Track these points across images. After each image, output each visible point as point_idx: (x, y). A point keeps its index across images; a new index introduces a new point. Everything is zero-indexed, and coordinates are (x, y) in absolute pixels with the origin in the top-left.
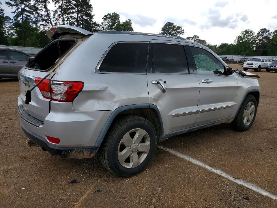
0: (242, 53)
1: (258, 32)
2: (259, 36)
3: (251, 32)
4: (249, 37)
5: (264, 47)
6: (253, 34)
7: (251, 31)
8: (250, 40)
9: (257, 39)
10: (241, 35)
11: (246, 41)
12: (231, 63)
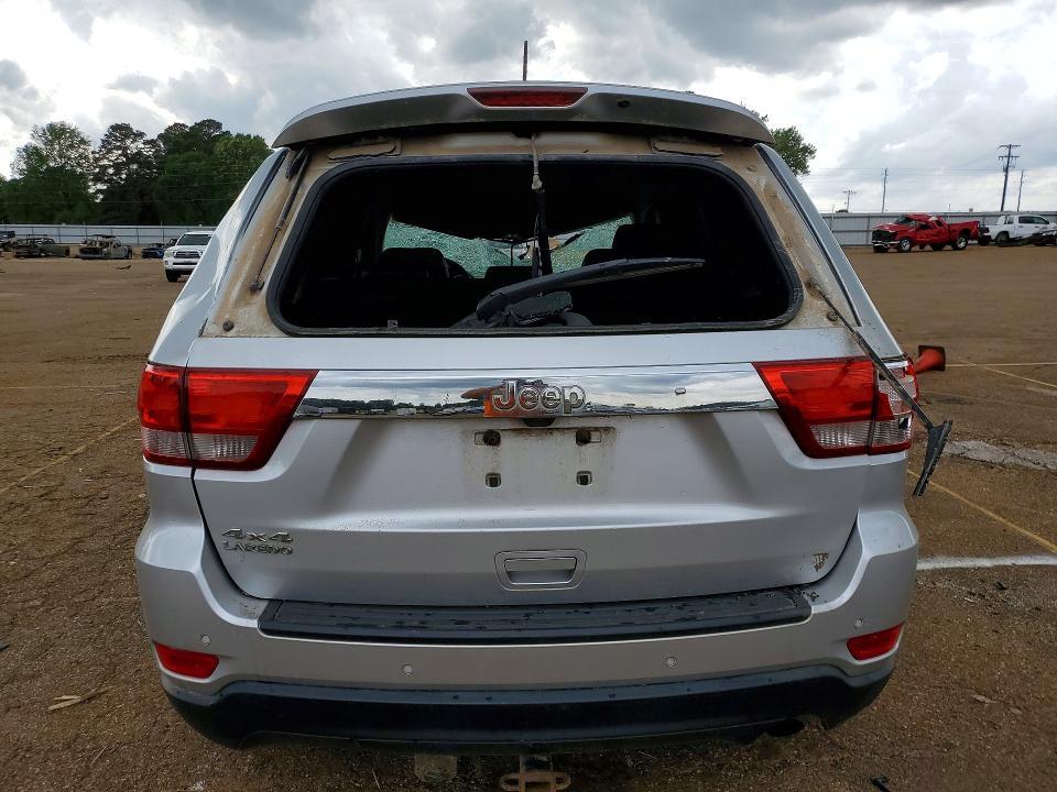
0: (59, 215)
1: (104, 138)
2: (109, 151)
3: (74, 134)
4: (73, 154)
5: (142, 194)
6: (83, 142)
7: (73, 131)
8: (79, 165)
9: (105, 162)
10: (34, 142)
11: (63, 166)
12: (47, 256)
